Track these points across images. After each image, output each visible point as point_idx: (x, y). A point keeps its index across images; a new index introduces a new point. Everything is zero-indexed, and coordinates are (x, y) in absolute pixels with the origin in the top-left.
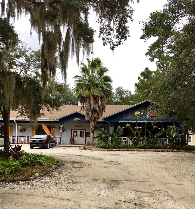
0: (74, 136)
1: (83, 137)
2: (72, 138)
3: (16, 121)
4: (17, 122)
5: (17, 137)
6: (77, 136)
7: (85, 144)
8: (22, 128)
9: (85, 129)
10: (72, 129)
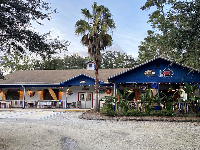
0: (81, 99)
1: (90, 100)
2: (79, 102)
3: (23, 85)
4: (25, 86)
5: (25, 101)
6: (84, 100)
7: (93, 108)
8: (31, 93)
9: (92, 92)
10: (79, 92)
